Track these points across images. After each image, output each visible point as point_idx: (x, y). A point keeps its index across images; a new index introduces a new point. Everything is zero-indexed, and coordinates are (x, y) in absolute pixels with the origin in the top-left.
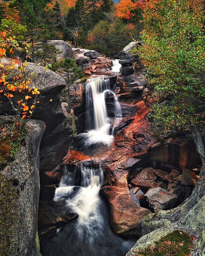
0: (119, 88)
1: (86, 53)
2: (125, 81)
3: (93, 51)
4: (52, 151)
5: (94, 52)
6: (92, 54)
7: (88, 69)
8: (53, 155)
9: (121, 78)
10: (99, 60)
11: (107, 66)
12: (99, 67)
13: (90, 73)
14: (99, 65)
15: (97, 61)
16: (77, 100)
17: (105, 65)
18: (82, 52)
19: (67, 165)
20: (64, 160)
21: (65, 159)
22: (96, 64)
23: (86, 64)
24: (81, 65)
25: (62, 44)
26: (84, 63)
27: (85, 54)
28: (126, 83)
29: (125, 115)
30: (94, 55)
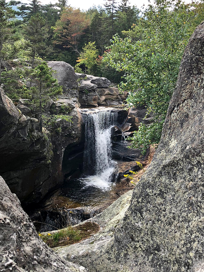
0: (130, 124)
1: (94, 80)
2: (138, 116)
3: (103, 78)
4: (18, 177)
5: (105, 80)
6: (101, 82)
7: (95, 100)
8: (18, 183)
9: (133, 112)
10: (111, 90)
11: (120, 98)
12: (110, 99)
13: (97, 105)
14: (109, 97)
15: (107, 91)
16: (74, 134)
17: (117, 97)
18: (88, 79)
19: (49, 212)
20: (46, 206)
21: (49, 205)
22: (106, 95)
23: (92, 93)
24: (86, 94)
25: (62, 66)
26: (90, 91)
27: (93, 82)
28: (139, 119)
29: (135, 158)
30: (105, 83)
